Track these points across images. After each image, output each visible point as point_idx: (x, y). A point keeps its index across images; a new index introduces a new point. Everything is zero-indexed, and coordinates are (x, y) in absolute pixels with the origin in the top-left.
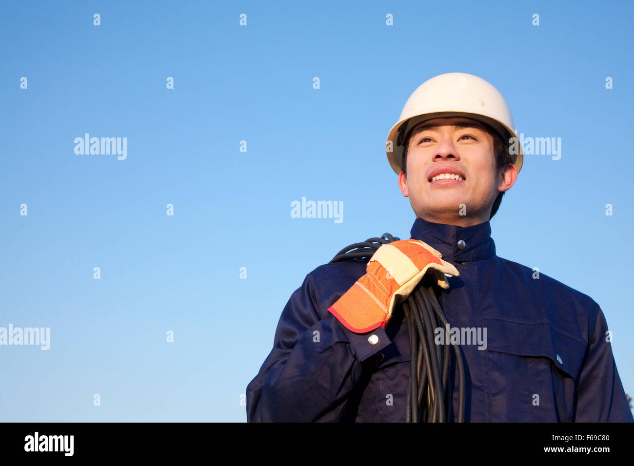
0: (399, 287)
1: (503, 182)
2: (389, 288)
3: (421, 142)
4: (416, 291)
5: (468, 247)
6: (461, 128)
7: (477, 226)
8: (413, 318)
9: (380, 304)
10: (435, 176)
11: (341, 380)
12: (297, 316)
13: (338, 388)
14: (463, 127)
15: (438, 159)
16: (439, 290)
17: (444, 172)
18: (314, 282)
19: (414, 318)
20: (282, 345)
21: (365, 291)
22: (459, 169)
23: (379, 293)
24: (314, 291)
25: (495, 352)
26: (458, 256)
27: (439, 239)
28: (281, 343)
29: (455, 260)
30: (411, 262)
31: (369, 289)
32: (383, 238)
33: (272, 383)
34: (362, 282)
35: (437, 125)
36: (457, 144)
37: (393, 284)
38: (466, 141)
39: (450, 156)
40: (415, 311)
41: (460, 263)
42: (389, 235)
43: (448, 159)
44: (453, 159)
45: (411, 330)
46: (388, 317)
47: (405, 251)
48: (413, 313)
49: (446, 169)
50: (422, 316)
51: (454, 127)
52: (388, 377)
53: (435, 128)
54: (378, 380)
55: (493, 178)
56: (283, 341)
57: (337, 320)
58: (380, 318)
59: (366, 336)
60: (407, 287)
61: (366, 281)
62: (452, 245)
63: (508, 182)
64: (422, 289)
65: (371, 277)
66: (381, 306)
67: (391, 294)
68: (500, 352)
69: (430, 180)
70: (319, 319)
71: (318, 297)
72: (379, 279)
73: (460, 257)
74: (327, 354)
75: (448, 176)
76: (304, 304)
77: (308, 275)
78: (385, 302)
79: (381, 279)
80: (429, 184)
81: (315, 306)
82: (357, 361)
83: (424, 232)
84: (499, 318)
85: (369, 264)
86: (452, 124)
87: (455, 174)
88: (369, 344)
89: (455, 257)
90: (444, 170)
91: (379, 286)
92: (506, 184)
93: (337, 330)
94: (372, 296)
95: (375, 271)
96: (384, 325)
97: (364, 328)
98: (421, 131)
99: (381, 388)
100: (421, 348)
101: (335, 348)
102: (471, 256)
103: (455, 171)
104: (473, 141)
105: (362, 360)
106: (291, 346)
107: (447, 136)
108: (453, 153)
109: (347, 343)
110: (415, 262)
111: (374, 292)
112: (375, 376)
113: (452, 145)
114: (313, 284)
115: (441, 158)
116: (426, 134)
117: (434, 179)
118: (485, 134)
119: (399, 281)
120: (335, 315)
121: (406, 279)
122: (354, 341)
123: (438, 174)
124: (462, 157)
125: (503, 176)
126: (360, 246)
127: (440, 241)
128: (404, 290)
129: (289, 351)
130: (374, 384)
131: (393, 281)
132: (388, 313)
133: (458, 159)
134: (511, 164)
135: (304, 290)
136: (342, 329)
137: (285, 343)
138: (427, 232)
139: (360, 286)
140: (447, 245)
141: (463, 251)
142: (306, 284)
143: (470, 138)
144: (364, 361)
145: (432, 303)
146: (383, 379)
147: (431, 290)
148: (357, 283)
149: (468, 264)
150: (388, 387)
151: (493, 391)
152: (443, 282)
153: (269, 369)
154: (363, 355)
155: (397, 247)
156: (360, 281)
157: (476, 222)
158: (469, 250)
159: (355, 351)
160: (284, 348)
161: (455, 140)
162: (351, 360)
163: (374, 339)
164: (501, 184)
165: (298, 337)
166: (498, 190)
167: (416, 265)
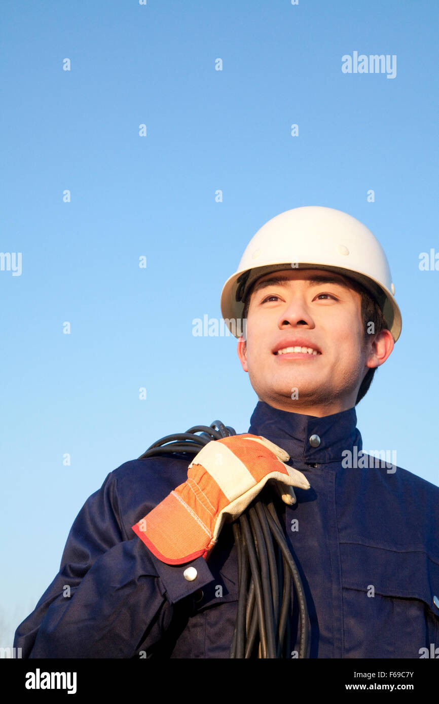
0: (228, 503)
1: (375, 355)
2: (216, 504)
3: (265, 301)
4: (251, 508)
5: (324, 444)
6: (318, 284)
7: (337, 415)
8: (244, 544)
9: (201, 524)
10: (282, 348)
11: (145, 628)
12: (91, 530)
13: (140, 639)
14: (320, 283)
15: (285, 326)
16: (281, 507)
17: (294, 344)
18: (117, 485)
19: (246, 545)
20: (69, 571)
21: (183, 505)
22: (313, 341)
23: (202, 510)
24: (116, 497)
25: (352, 589)
26: (310, 456)
27: (286, 433)
28: (68, 569)
29: (305, 461)
30: (246, 468)
31: (189, 503)
32: (213, 427)
33: (51, 628)
34: (180, 492)
35: (286, 279)
36: (312, 305)
37: (220, 498)
38: (323, 301)
39: (302, 322)
40: (248, 535)
41: (313, 465)
42: (221, 424)
43: (298, 326)
44: (305, 326)
45: (241, 560)
46: (211, 543)
47: (239, 453)
48: (245, 538)
49: (296, 341)
50: (256, 542)
51: (308, 282)
52: (209, 623)
53: (283, 282)
54: (195, 626)
55: (360, 351)
56: (70, 566)
57: (143, 545)
58: (201, 544)
59: (180, 569)
60: (239, 504)
61: (185, 492)
62: (302, 441)
63: (381, 355)
64: (258, 505)
65: (193, 487)
66: (204, 528)
67: (217, 511)
68: (358, 590)
69: (275, 353)
70: (121, 538)
71: (120, 507)
72: (203, 490)
73: (312, 457)
74: (127, 591)
75: (298, 349)
76: (102, 514)
77: (109, 474)
78: (209, 522)
79: (206, 491)
80: (273, 357)
81: (117, 516)
82: (167, 602)
83: (267, 422)
84: (360, 543)
85: (190, 466)
86: (305, 279)
87: (308, 347)
88: (183, 579)
89: (305, 457)
90: (293, 342)
91: (202, 500)
92: (378, 357)
93: (142, 559)
94: (192, 513)
95: (197, 479)
96: (206, 554)
97: (179, 558)
98: (265, 286)
99: (198, 637)
100: (252, 587)
101: (138, 583)
102: (327, 456)
103: (307, 343)
104: (332, 301)
105: (174, 602)
106: (81, 573)
107: (298, 294)
108: (305, 319)
109: (155, 577)
110: (251, 470)
111: (195, 508)
112: (192, 621)
113: (305, 307)
114: (116, 489)
115: (289, 325)
116: (272, 290)
117: (280, 352)
118: (350, 291)
119: (229, 494)
120: (141, 538)
121: (238, 492)
122: (165, 576)
123: (285, 347)
124: (317, 324)
125: (375, 345)
126: (180, 438)
127: (287, 436)
128: (235, 507)
129: (77, 580)
130: (189, 631)
131: (220, 494)
132: (212, 538)
133: (313, 327)
134: (385, 330)
135: (103, 495)
136: (148, 557)
137: (73, 570)
138: (271, 422)
139: (178, 498)
140: (295, 441)
141: (317, 449)
142: (106, 486)
143: (329, 298)
144: (176, 603)
145: (271, 525)
146: (201, 625)
147: (271, 507)
148: (173, 493)
149: (323, 468)
150: (208, 636)
151: (347, 645)
152: (288, 495)
153: (48, 605)
154: (176, 594)
155: (229, 447)
156: (178, 491)
157: (335, 410)
158: (326, 448)
159: (165, 588)
160: (71, 575)
161: (310, 299)
162: (159, 600)
163: (191, 573)
164: (371, 359)
165: (91, 562)
166: (366, 366)
167: (252, 474)
